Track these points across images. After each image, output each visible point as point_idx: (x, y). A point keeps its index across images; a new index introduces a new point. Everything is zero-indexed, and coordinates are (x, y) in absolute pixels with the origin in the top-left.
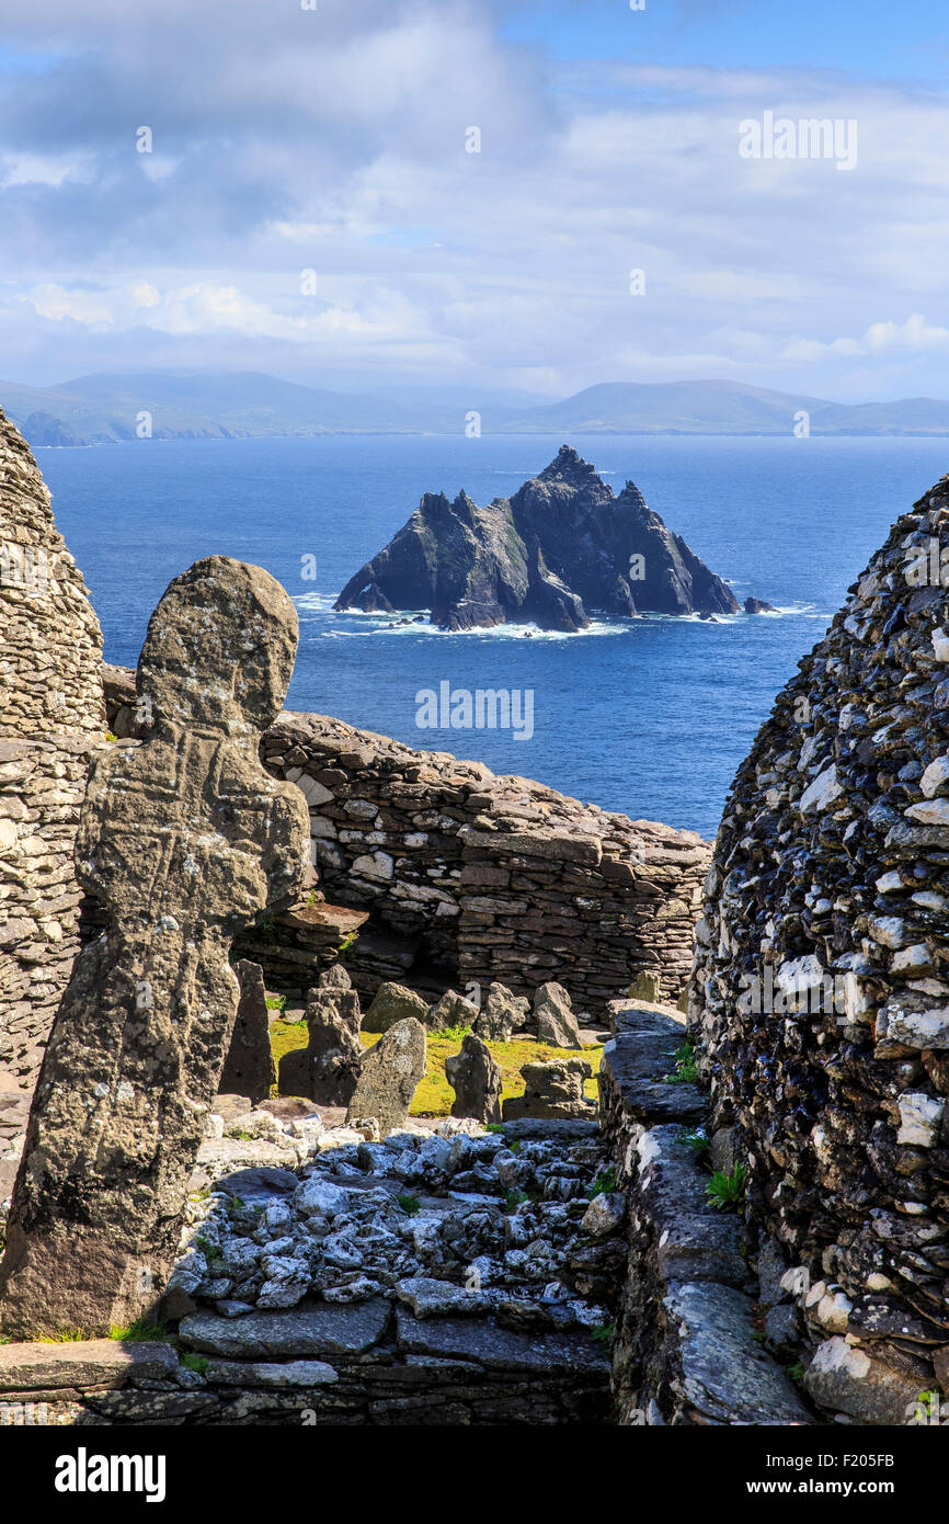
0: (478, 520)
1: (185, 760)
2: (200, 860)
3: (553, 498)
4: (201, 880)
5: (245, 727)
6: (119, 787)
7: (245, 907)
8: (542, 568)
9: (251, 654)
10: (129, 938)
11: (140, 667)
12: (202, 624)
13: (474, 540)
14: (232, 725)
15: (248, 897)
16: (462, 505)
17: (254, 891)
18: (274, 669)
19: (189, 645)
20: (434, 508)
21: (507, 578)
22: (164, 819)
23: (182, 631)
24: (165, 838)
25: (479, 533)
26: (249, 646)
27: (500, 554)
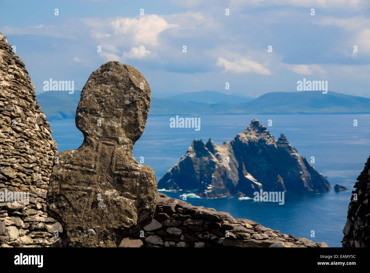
0: (217, 151)
1: (99, 156)
2: (106, 202)
3: (249, 142)
4: (106, 211)
5: (127, 140)
6: (67, 168)
7: (127, 223)
8: (245, 171)
9: (128, 106)
10: (72, 240)
11: (77, 112)
12: (106, 92)
13: (215, 160)
14: (120, 139)
15: (128, 219)
16: (210, 145)
17: (131, 216)
18: (140, 113)
19: (100, 102)
20: (198, 146)
21: (230, 176)
22: (89, 183)
23: (97, 96)
24: (90, 192)
25: (217, 156)
26: (127, 102)
27: (227, 166)
